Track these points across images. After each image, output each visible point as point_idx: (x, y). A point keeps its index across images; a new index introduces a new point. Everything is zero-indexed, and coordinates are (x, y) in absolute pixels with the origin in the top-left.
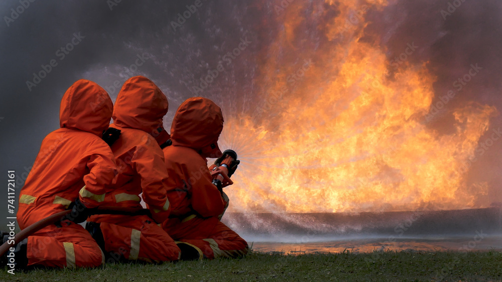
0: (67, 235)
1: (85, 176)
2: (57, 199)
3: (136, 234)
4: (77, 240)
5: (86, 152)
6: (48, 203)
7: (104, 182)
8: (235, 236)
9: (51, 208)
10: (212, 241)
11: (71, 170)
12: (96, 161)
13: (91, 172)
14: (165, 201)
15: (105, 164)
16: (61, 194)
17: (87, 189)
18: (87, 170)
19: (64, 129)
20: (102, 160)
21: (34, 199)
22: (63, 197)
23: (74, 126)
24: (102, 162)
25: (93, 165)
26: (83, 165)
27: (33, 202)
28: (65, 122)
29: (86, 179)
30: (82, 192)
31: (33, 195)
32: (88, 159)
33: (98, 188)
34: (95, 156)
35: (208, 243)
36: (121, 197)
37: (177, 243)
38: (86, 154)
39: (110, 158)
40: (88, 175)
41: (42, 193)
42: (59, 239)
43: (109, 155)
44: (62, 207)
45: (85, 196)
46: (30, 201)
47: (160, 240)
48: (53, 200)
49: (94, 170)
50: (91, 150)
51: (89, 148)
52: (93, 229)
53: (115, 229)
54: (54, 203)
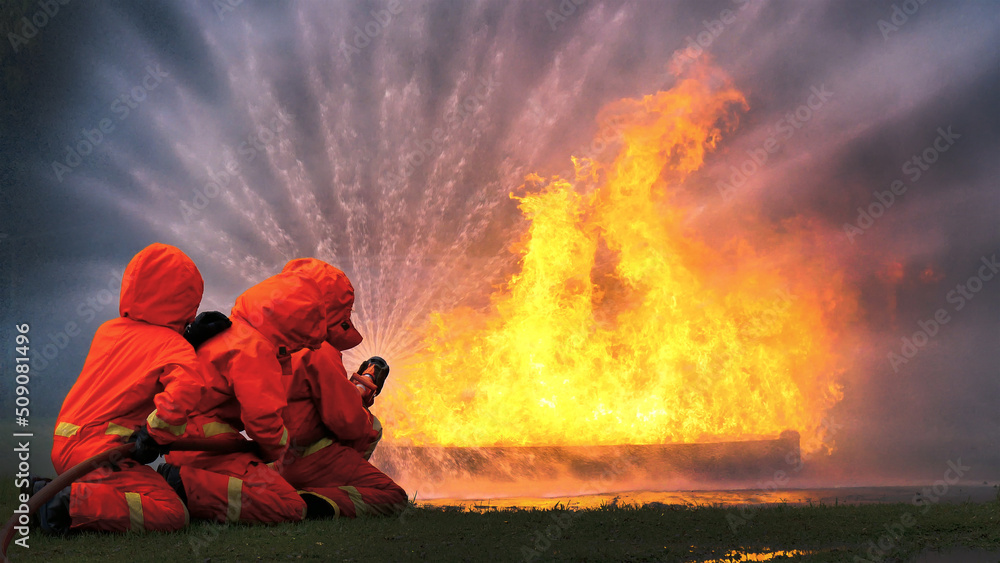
0: (129, 482)
1: (157, 396)
2: (112, 426)
3: (235, 483)
4: (146, 489)
5: (157, 359)
6: (98, 434)
7: (186, 407)
8: (387, 482)
9: (103, 442)
10: (351, 489)
11: (133, 386)
12: (174, 373)
13: (166, 389)
14: (282, 434)
15: (187, 379)
16: (118, 420)
17: (159, 416)
18: (160, 387)
19: (126, 320)
20: (182, 372)
21: (77, 428)
22: (120, 424)
23: (140, 317)
24: (182, 376)
25: (170, 381)
26: (155, 380)
27: (74, 433)
28: (126, 310)
29: (157, 401)
30: (152, 419)
31: (75, 423)
32: (162, 371)
33: (178, 416)
34: (171, 366)
35: (346, 493)
36: (213, 429)
37: (299, 493)
38: (157, 364)
39: (194, 368)
40: (161, 394)
41: (89, 420)
42: (119, 488)
43: (193, 365)
44: (119, 439)
45: (155, 425)
46: (70, 432)
47: (273, 490)
48: (106, 429)
49: (170, 388)
50: (165, 357)
51: (161, 354)
52: (169, 473)
53: (203, 477)
54: (107, 433)
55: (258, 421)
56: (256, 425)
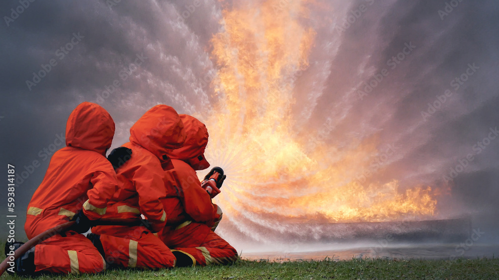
0: (71, 243)
1: (89, 191)
2: (62, 210)
3: (133, 244)
4: (80, 248)
5: (90, 169)
6: (54, 214)
7: (106, 197)
8: (226, 244)
9: (57, 219)
10: (204, 249)
11: (75, 185)
12: (99, 177)
13: (94, 187)
14: (162, 214)
15: (108, 180)
16: (66, 206)
17: (90, 202)
18: (91, 185)
19: (70, 148)
20: (104, 176)
21: (41, 211)
22: (67, 209)
23: (78, 145)
24: (104, 179)
25: (96, 181)
26: (87, 181)
27: (39, 213)
28: (70, 142)
29: (89, 193)
30: (86, 205)
31: (40, 208)
32: (92, 175)
33: (100, 202)
34: (98, 173)
35: (200, 251)
36: (122, 209)
37: (172, 251)
38: (90, 171)
39: (112, 175)
40: (92, 190)
41: (49, 205)
42: (63, 247)
43: (111, 172)
44: (66, 218)
45: (88, 209)
46: (37, 213)
47: (156, 249)
48: (58, 212)
49: (97, 186)
50: (95, 167)
51: (92, 166)
52: (94, 238)
53: (114, 241)
54: (59, 214)
55: (148, 205)
56: (147, 207)
